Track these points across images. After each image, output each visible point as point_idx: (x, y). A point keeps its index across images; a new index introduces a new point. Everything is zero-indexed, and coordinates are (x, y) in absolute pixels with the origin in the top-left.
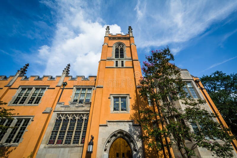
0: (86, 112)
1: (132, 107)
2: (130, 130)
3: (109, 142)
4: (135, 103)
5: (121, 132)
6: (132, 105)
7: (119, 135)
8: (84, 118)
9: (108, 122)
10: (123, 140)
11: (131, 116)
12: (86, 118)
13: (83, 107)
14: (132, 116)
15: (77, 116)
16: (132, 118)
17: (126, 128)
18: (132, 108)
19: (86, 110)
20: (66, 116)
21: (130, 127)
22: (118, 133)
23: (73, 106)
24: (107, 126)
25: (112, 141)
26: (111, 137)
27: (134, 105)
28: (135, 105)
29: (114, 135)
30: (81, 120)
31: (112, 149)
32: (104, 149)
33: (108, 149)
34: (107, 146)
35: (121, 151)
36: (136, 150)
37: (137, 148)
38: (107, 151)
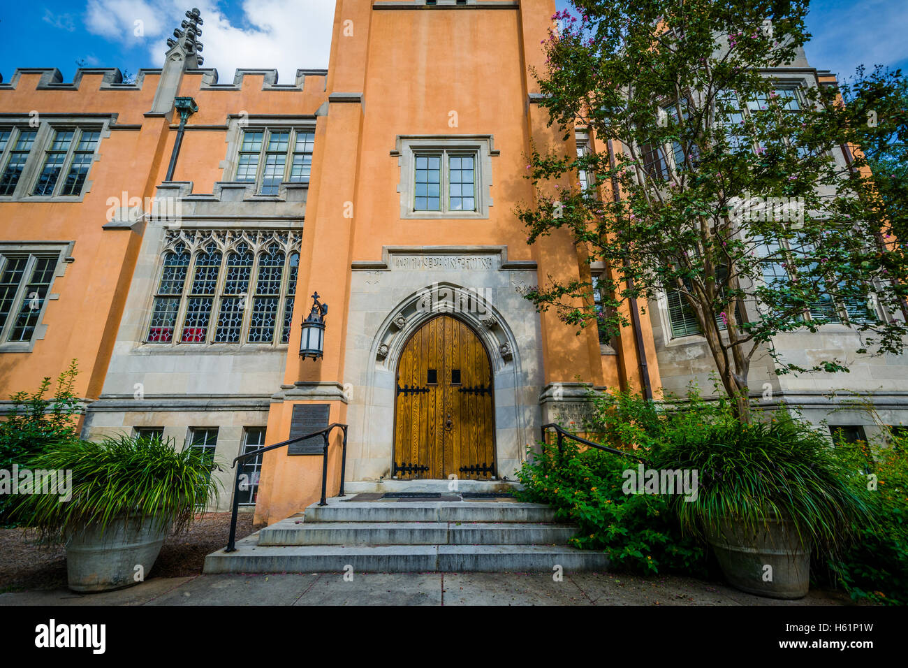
0: (293, 224)
3: (394, 328)
8: (288, 247)
9: (390, 251)
10: (456, 324)
12: (296, 248)
13: (279, 204)
15: (255, 242)
17: (471, 276)
19: (293, 215)
24: (385, 267)
25: (408, 328)
26: (405, 312)
30: (273, 258)
31: (409, 356)
32: (377, 352)
33: (393, 354)
34: (387, 343)
35: (449, 363)
36: (508, 358)
37: (512, 349)
38: (387, 360)
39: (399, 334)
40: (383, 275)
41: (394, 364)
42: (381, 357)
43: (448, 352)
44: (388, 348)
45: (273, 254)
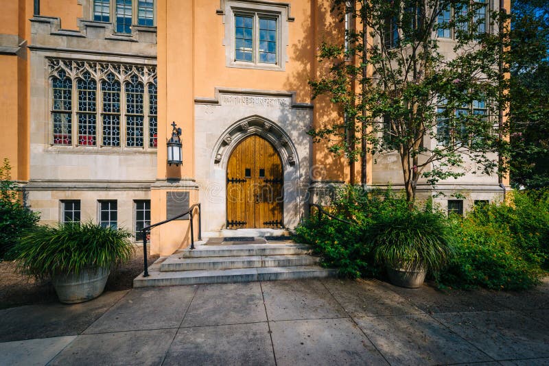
0: (146, 62)
1: (295, 53)
2: (284, 119)
3: (224, 144)
4: (306, 38)
5: (257, 122)
6: (295, 45)
7: (252, 129)
8: (145, 79)
9: (220, 91)
10: (262, 141)
11: (288, 79)
12: (152, 80)
13: (133, 43)
14: (292, 80)
15: (119, 73)
16: (291, 84)
17: (272, 111)
18: (294, 56)
19: (146, 54)
20: (81, 69)
21: (282, 111)
22: (250, 124)
23: (98, 37)
24: (217, 102)
25: (233, 144)
26: (231, 133)
27: (299, 47)
28: (304, 47)
29: (240, 129)
30: (135, 86)
31: (234, 160)
32: (214, 159)
33: (224, 160)
34: (220, 152)
35: (258, 165)
36: (292, 164)
37: (295, 160)
38: (221, 163)
39: (227, 147)
40: (216, 107)
41: (225, 165)
42: (217, 162)
43: (257, 158)
44: (221, 155)
45: (135, 84)
